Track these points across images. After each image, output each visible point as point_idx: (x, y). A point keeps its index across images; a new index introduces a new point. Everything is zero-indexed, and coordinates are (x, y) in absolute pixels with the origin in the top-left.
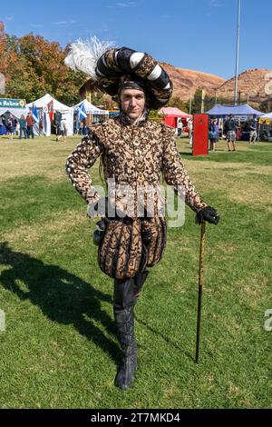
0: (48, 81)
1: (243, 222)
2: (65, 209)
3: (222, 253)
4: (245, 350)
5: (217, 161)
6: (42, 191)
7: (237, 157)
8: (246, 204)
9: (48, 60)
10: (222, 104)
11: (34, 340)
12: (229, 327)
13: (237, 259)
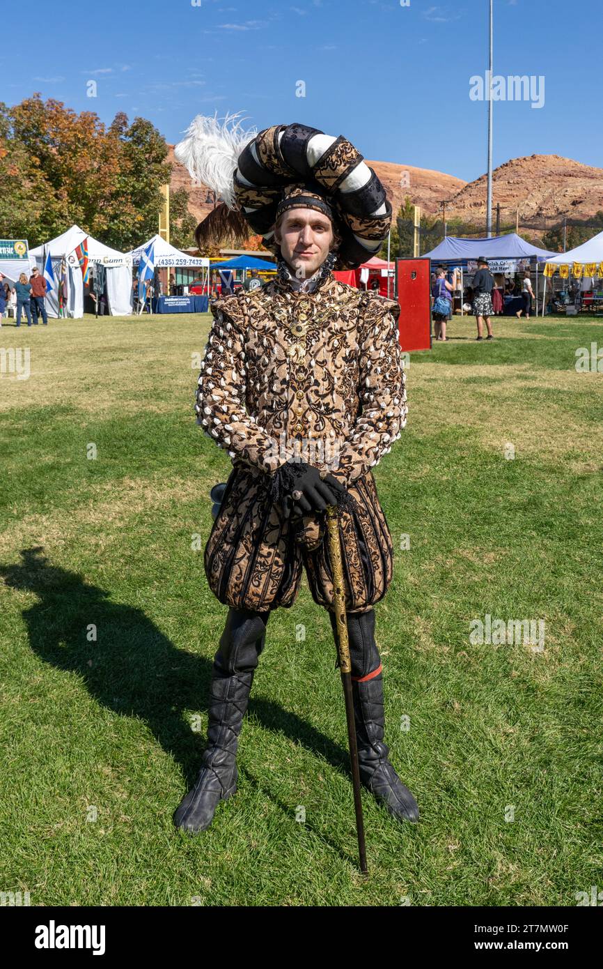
0: (75, 197)
1: (515, 497)
2: (120, 476)
3: (470, 566)
4: (527, 782)
5: (452, 361)
6: (68, 437)
7: (497, 352)
8: (522, 456)
9: (75, 152)
10: (459, 235)
11: (60, 765)
12: (490, 731)
13: (504, 580)
